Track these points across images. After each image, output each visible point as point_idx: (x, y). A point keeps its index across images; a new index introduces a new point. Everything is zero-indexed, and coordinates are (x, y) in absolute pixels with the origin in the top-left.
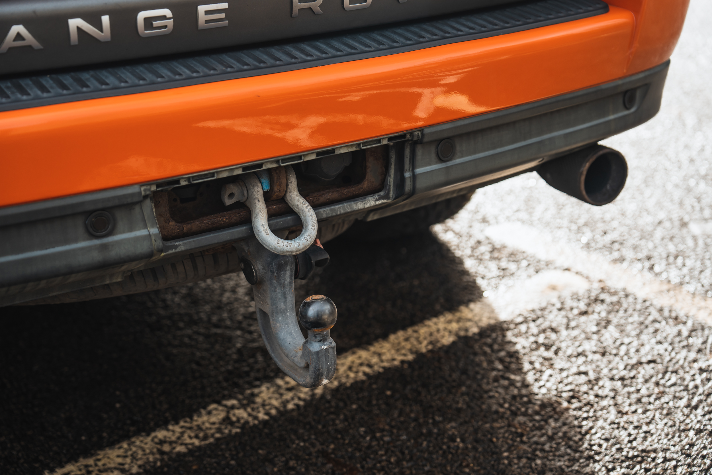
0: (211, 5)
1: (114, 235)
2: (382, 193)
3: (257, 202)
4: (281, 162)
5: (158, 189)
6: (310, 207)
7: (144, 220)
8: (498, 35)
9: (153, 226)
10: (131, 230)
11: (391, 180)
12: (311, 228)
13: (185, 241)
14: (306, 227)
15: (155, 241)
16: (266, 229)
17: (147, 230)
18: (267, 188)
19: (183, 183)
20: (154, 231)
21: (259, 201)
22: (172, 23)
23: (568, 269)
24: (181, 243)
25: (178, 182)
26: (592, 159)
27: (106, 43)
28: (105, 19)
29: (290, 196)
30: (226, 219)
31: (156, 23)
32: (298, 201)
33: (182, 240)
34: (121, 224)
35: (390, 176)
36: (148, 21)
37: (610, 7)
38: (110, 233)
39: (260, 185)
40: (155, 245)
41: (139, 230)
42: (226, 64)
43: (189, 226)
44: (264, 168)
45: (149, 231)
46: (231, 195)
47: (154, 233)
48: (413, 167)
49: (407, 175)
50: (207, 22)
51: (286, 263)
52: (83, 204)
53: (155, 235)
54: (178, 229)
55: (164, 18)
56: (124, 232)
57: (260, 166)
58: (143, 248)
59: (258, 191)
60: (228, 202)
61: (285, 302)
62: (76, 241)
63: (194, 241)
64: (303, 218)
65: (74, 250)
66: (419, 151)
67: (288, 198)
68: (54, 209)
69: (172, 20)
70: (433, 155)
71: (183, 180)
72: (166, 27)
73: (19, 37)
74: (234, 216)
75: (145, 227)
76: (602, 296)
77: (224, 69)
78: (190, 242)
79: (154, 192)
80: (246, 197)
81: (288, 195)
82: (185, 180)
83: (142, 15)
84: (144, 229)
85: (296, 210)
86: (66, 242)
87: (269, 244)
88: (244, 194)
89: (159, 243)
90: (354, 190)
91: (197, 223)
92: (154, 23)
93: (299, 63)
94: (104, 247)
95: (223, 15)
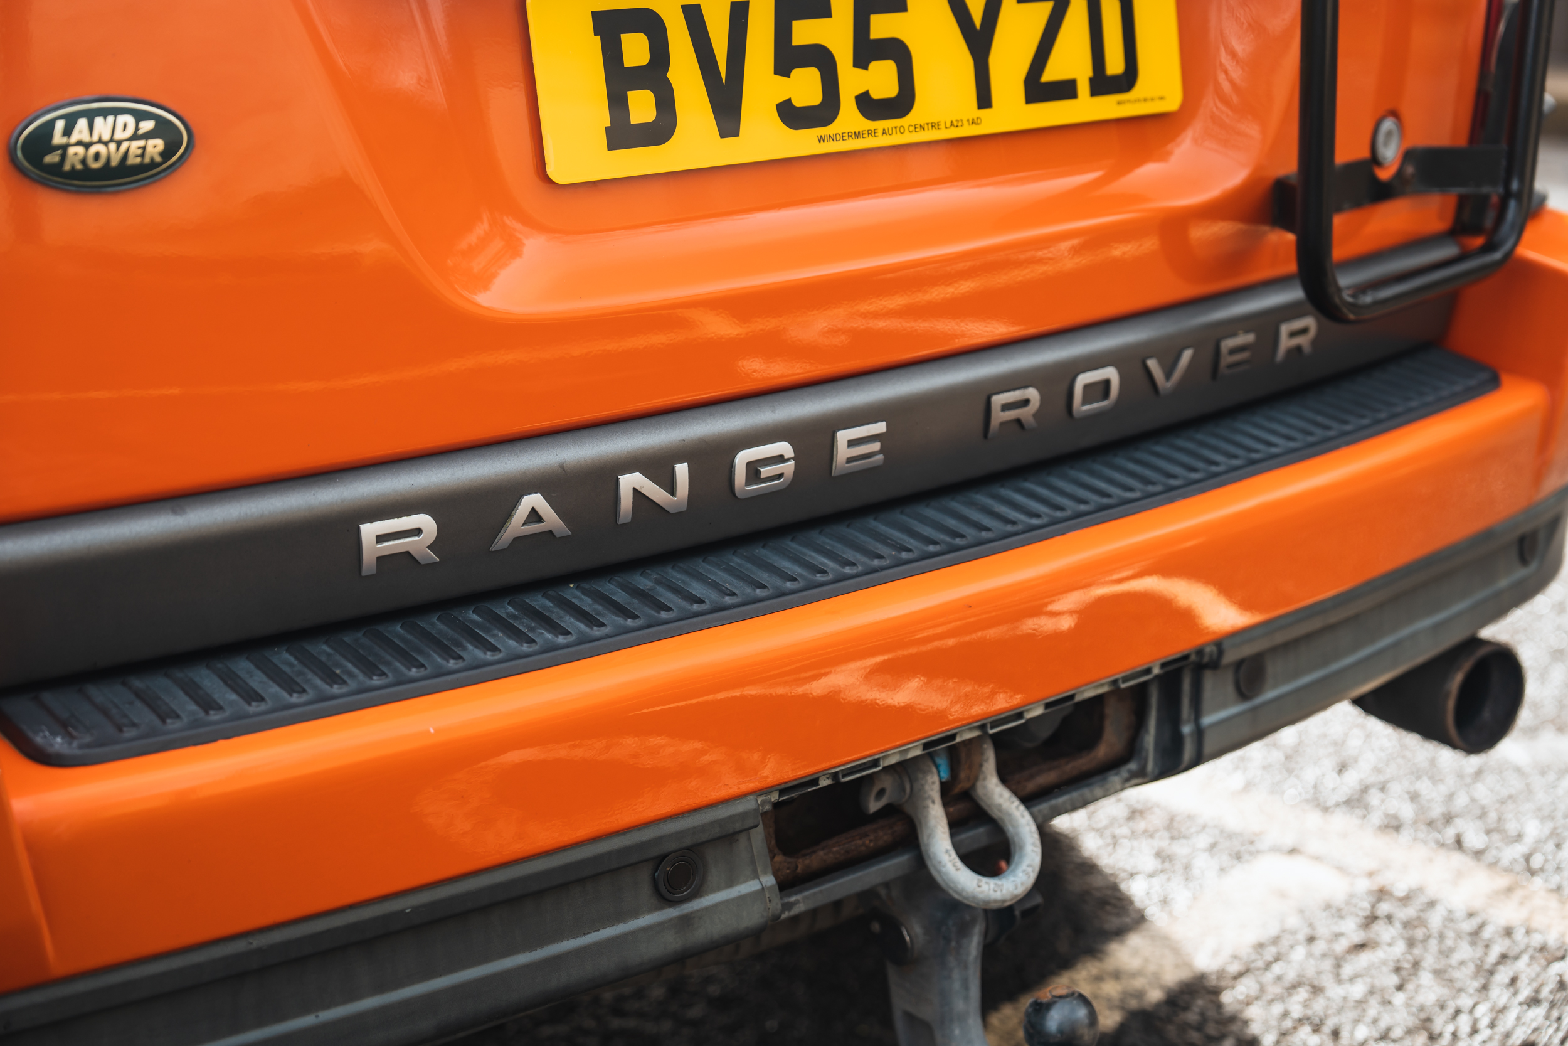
0: (858, 428)
1: (701, 896)
2: (1133, 766)
3: (931, 805)
4: (989, 726)
5: (781, 799)
6: (1022, 808)
7: (753, 862)
8: (1337, 447)
9: (765, 873)
10: (730, 883)
11: (1150, 739)
12: (1033, 851)
13: (806, 893)
14: (1021, 848)
15: (770, 901)
16: (954, 859)
17: (758, 881)
18: (945, 775)
19: (824, 782)
20: (769, 880)
21: (933, 802)
22: (792, 469)
23: (1293, 851)
24: (798, 897)
25: (815, 782)
26: (1467, 665)
27: (679, 514)
28: (682, 470)
29: (985, 787)
30: (871, 841)
31: (766, 471)
32: (1001, 796)
33: (800, 892)
34: (715, 874)
35: (1147, 731)
36: (753, 468)
37: (1506, 379)
38: (696, 894)
39: (934, 770)
40: (769, 909)
41: (745, 881)
42: (893, 543)
43: (807, 862)
44: (958, 739)
45: (761, 883)
46: (881, 793)
47: (769, 884)
48: (1197, 711)
49: (1187, 729)
50: (850, 460)
51: (973, 921)
52: (659, 840)
53: (770, 888)
54: (788, 868)
55: (780, 459)
56: (719, 889)
57: (953, 737)
58: (752, 918)
59: (933, 783)
60: (874, 806)
61: (966, 998)
62: (636, 914)
63: (821, 892)
64: (1010, 829)
65: (633, 933)
66: (1209, 681)
67: (980, 791)
68: (609, 855)
69: (793, 462)
70: (1230, 689)
71: (825, 777)
72: (780, 476)
73: (534, 516)
74: (882, 835)
75: (756, 876)
76: (1384, 908)
77: (893, 553)
78: (815, 894)
79: (776, 805)
80: (907, 796)
81: (979, 784)
82: (827, 776)
83: (743, 457)
84: (753, 879)
85: (995, 814)
86: (620, 916)
87: (963, 889)
88: (904, 790)
89: (776, 905)
90: (1083, 763)
91: (821, 853)
92: (762, 470)
93: (1024, 532)
94: (686, 921)
95: (876, 446)
